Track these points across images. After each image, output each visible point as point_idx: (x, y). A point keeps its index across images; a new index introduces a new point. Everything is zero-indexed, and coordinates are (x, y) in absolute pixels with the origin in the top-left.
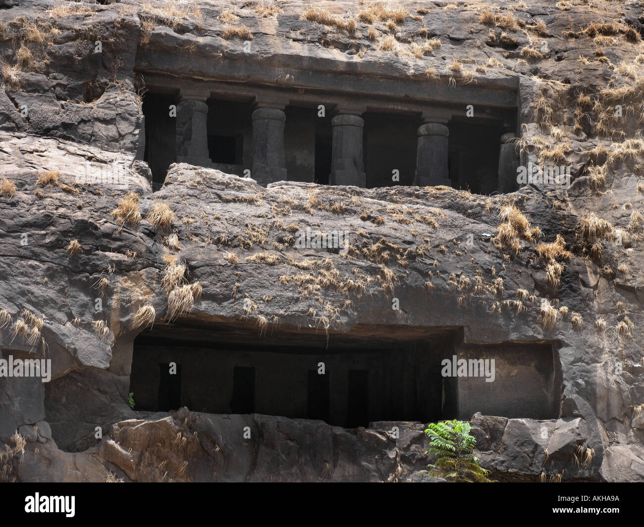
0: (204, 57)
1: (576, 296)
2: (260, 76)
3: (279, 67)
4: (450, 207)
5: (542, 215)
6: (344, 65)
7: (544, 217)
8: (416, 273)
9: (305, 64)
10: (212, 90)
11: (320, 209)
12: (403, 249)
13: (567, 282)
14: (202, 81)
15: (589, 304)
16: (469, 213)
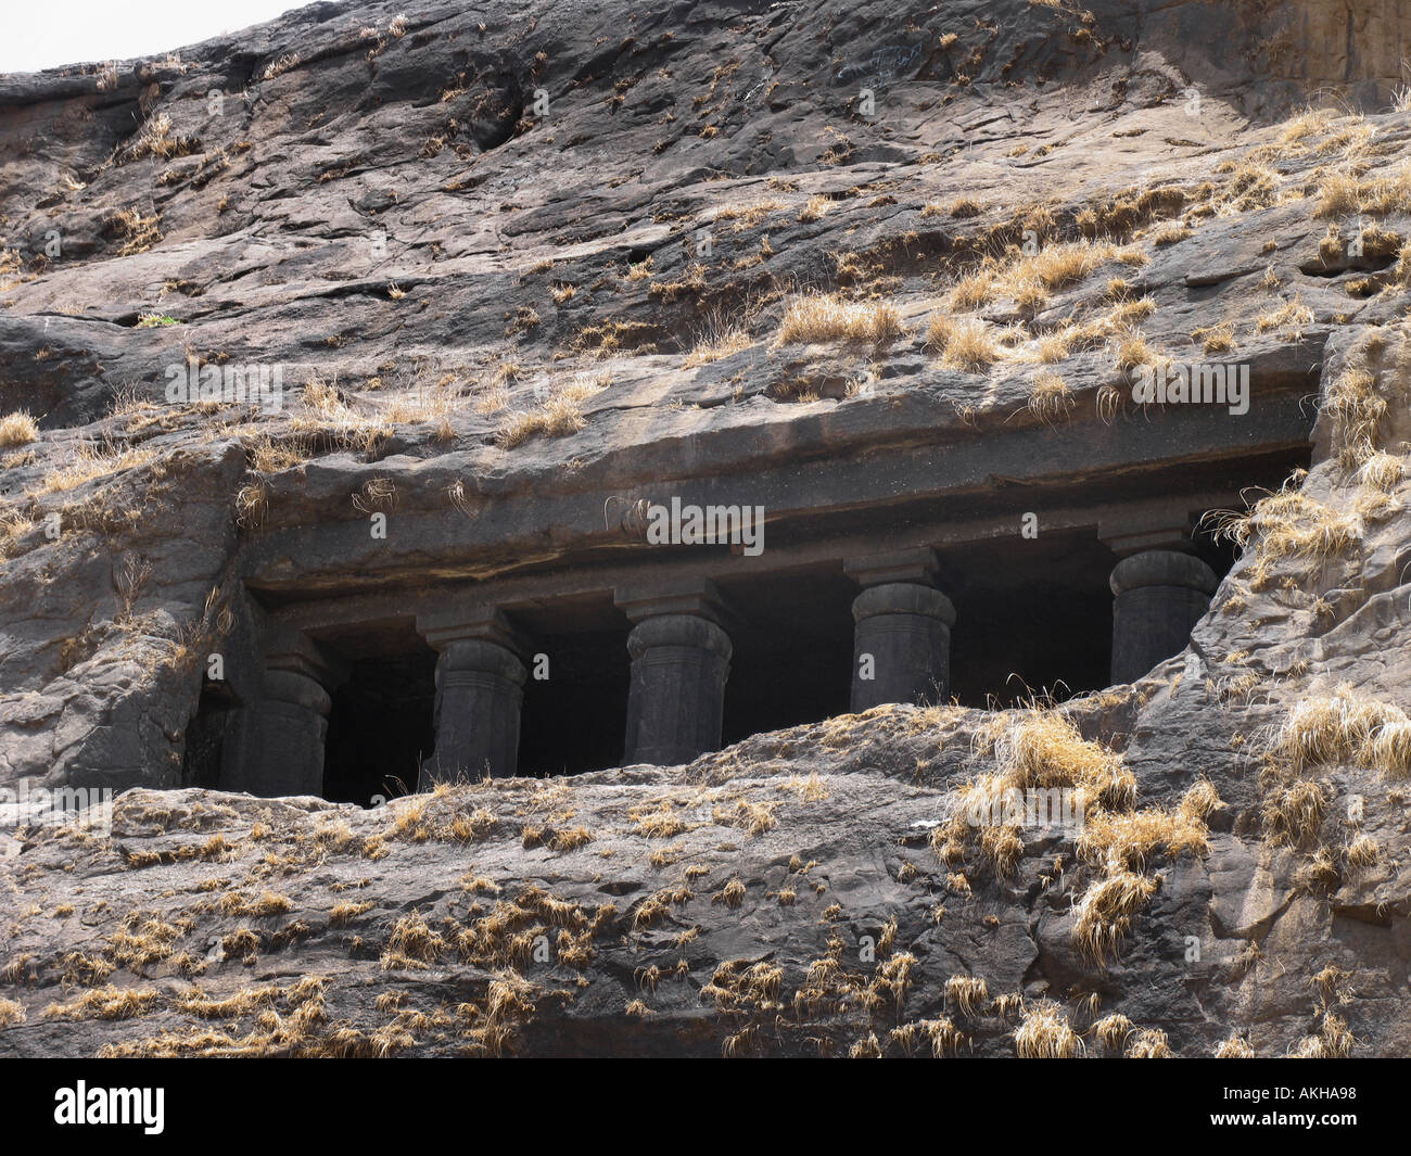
0: (428, 509)
1: (1174, 975)
2: (576, 524)
3: (627, 488)
4: (865, 765)
5: (1175, 730)
6: (786, 431)
7: (1182, 734)
8: (609, 980)
9: (690, 459)
10: (499, 602)
11: (420, 841)
12: (585, 911)
13: (1155, 933)
14: (469, 582)
15: (1218, 995)
16: (920, 770)
